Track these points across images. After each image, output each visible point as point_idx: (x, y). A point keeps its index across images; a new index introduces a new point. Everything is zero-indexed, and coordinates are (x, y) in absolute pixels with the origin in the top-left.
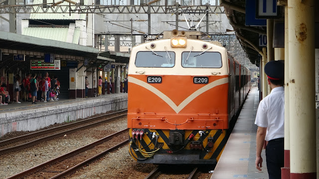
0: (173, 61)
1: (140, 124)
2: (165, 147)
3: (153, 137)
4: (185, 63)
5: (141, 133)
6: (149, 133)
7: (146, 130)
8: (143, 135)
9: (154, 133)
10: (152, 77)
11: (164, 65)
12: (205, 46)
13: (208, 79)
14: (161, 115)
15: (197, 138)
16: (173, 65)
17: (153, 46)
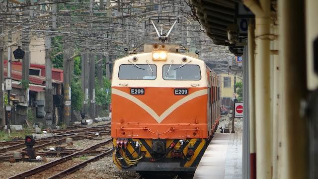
0: (155, 74)
1: (124, 133)
2: (148, 155)
3: (137, 145)
4: (166, 75)
5: (125, 142)
6: (133, 142)
7: (129, 139)
8: (127, 144)
9: (137, 142)
10: (135, 88)
11: (146, 77)
12: (185, 60)
13: (188, 91)
14: (144, 125)
15: (178, 146)
16: (154, 77)
17: (135, 59)
